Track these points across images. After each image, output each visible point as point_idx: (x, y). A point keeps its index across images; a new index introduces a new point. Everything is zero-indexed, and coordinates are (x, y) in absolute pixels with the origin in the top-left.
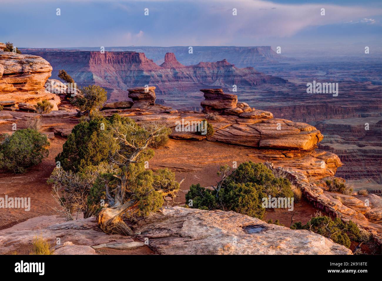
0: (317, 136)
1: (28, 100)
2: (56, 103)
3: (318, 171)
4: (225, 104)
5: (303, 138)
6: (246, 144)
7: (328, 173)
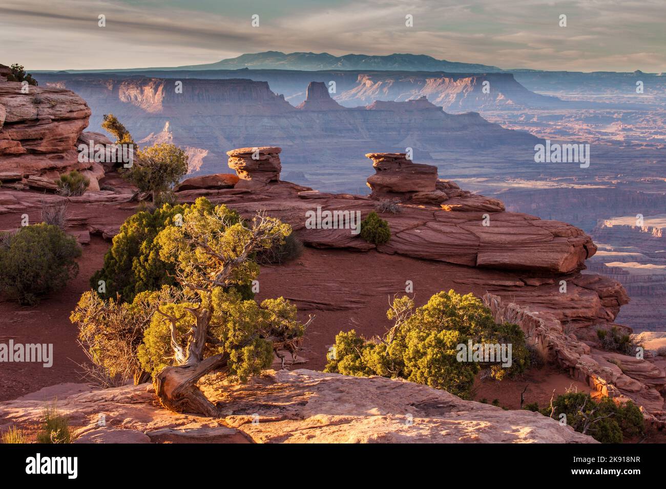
0: (585, 247)
1: (47, 171)
2: (95, 177)
3: (584, 313)
4: (414, 184)
5: (559, 250)
6: (451, 261)
7: (603, 316)
